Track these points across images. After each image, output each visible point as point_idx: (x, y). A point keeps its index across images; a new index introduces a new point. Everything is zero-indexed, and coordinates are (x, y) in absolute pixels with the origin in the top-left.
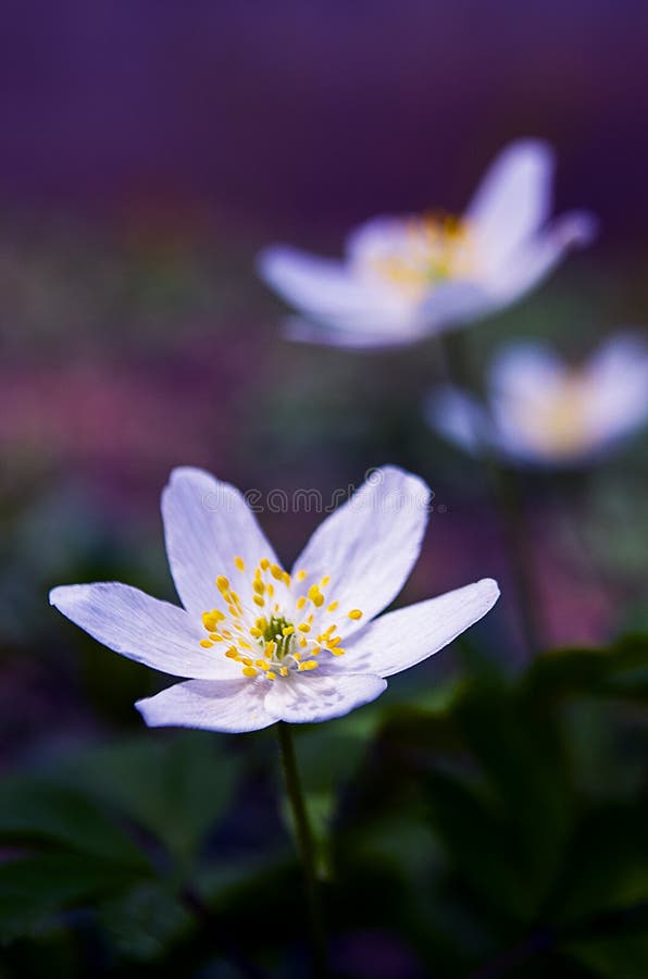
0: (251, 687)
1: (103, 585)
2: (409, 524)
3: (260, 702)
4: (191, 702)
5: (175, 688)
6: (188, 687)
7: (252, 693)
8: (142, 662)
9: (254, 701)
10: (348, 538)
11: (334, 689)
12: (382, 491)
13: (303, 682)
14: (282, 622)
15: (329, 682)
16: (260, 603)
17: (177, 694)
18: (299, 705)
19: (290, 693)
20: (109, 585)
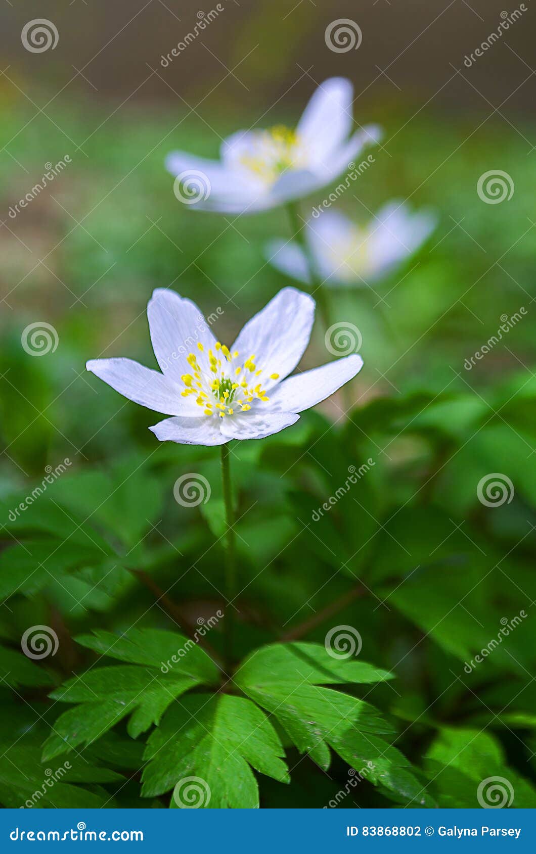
0: (209, 422)
1: (116, 359)
2: (302, 323)
3: (216, 430)
4: (175, 430)
5: (165, 421)
6: (173, 421)
7: (211, 425)
8: (145, 405)
9: (212, 430)
10: (263, 332)
11: (262, 422)
12: (285, 304)
13: (241, 418)
14: (228, 381)
15: (258, 418)
16: (214, 370)
17: (168, 425)
18: (241, 432)
19: (233, 425)
20: (119, 359)
